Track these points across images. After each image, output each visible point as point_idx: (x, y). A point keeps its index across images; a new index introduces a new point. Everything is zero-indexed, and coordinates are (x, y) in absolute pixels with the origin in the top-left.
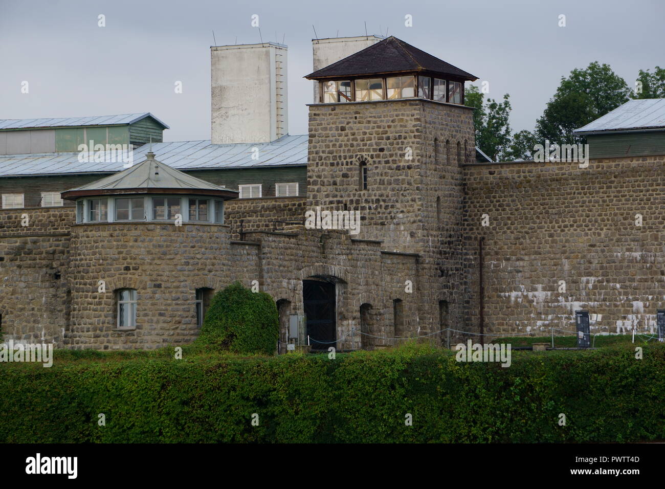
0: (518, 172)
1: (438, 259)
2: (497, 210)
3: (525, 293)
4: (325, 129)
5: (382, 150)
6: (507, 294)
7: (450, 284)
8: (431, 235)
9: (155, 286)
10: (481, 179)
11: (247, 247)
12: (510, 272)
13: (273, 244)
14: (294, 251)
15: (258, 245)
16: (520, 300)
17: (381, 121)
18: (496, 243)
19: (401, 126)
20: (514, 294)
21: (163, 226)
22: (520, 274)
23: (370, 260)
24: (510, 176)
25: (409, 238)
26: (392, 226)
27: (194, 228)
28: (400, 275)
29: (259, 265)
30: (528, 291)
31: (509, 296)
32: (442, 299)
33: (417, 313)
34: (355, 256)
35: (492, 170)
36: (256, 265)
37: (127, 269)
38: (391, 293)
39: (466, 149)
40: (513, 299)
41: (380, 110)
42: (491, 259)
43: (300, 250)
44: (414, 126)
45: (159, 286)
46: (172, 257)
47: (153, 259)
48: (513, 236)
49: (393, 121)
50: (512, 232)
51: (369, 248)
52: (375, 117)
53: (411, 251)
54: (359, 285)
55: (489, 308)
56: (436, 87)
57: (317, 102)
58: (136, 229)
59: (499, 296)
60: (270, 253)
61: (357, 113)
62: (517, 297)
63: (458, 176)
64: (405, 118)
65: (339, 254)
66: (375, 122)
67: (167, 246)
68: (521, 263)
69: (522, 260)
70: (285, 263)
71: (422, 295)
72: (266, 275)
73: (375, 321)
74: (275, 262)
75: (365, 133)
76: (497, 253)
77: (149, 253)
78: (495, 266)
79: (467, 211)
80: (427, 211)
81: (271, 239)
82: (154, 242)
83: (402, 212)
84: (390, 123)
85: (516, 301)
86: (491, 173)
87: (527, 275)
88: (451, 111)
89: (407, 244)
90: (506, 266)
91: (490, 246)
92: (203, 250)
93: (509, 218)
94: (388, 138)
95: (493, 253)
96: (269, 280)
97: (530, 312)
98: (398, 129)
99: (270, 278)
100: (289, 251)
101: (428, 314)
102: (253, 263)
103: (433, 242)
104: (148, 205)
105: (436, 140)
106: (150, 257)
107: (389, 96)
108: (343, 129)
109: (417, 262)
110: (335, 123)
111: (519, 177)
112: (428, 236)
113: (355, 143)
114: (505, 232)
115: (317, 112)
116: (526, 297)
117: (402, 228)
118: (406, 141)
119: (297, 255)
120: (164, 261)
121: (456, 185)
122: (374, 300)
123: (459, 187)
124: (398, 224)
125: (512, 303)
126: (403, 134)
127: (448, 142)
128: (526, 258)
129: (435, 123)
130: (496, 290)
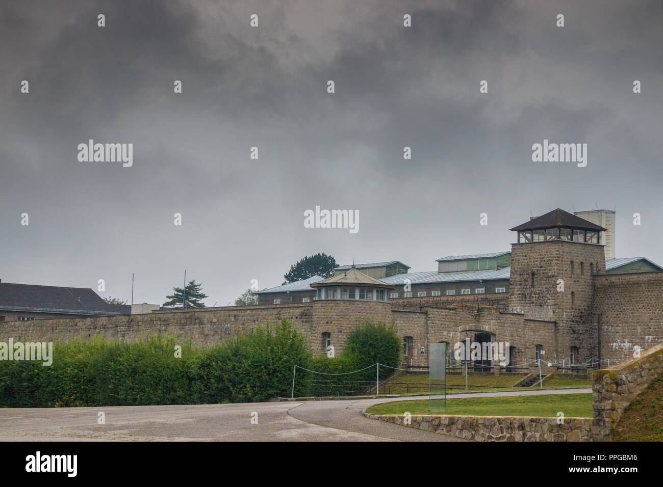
0: (619, 279)
1: (571, 324)
2: (608, 299)
3: (620, 344)
4: (518, 256)
5: (541, 267)
6: (611, 344)
7: (581, 338)
8: (566, 312)
9: (339, 332)
10: (602, 283)
11: (418, 314)
12: (613, 333)
13: (436, 313)
14: (454, 317)
15: (426, 313)
16: (617, 348)
17: (542, 252)
18: (607, 317)
19: (550, 254)
20: (614, 344)
21: (344, 302)
22: (617, 334)
23: (515, 323)
24: (615, 281)
25: (552, 313)
26: (545, 307)
27: (360, 303)
28: (541, 332)
29: (426, 323)
30: (621, 343)
31: (612, 345)
32: (573, 345)
33: (555, 352)
34: (502, 321)
35: (607, 278)
36: (425, 323)
37: (327, 323)
38: (533, 341)
39: (597, 267)
40: (614, 347)
41: (542, 246)
42: (605, 325)
43: (458, 316)
44: (556, 254)
45: (341, 332)
46: (348, 317)
47: (339, 318)
48: (615, 313)
49: (547, 252)
50: (615, 311)
51: (514, 317)
52: (539, 250)
53: (552, 320)
54: (506, 336)
55: (603, 352)
56: (574, 236)
57: (517, 242)
58: (332, 303)
59: (608, 345)
60: (434, 318)
61: (532, 248)
62: (616, 346)
63: (590, 281)
64: (552, 250)
65: (489, 320)
66: (539, 253)
67: (346, 312)
68: (618, 328)
69: (619, 326)
70: (445, 323)
71: (558, 343)
72: (430, 329)
73: (517, 356)
74: (437, 322)
75: (535, 258)
76: (607, 323)
77: (337, 315)
78: (607, 329)
79: (594, 300)
80: (563, 299)
81: (435, 310)
82: (340, 310)
83: (549, 299)
84: (546, 253)
85: (615, 348)
86: (607, 280)
87: (621, 334)
88: (585, 247)
89: (551, 316)
90: (611, 330)
91: (604, 319)
92: (365, 314)
93: (613, 304)
94: (544, 261)
95: (605, 322)
96: (432, 332)
97: (622, 355)
98: (549, 256)
99: (433, 330)
100: (449, 317)
101: (561, 353)
102: (423, 322)
103: (566, 315)
104: (339, 291)
105: (572, 262)
106: (337, 317)
107: (548, 239)
108: (525, 256)
109: (556, 326)
110: (522, 253)
111: (619, 282)
112: (563, 312)
113: (530, 263)
114: (611, 311)
115: (515, 248)
116: (620, 346)
117: (549, 308)
118: (552, 262)
119: (455, 319)
120: (344, 319)
121: (588, 286)
122: (518, 345)
123: (590, 287)
124: (547, 306)
125: (614, 349)
126: (551, 259)
127: (582, 263)
128: (621, 325)
129: (571, 253)
130: (606, 342)
